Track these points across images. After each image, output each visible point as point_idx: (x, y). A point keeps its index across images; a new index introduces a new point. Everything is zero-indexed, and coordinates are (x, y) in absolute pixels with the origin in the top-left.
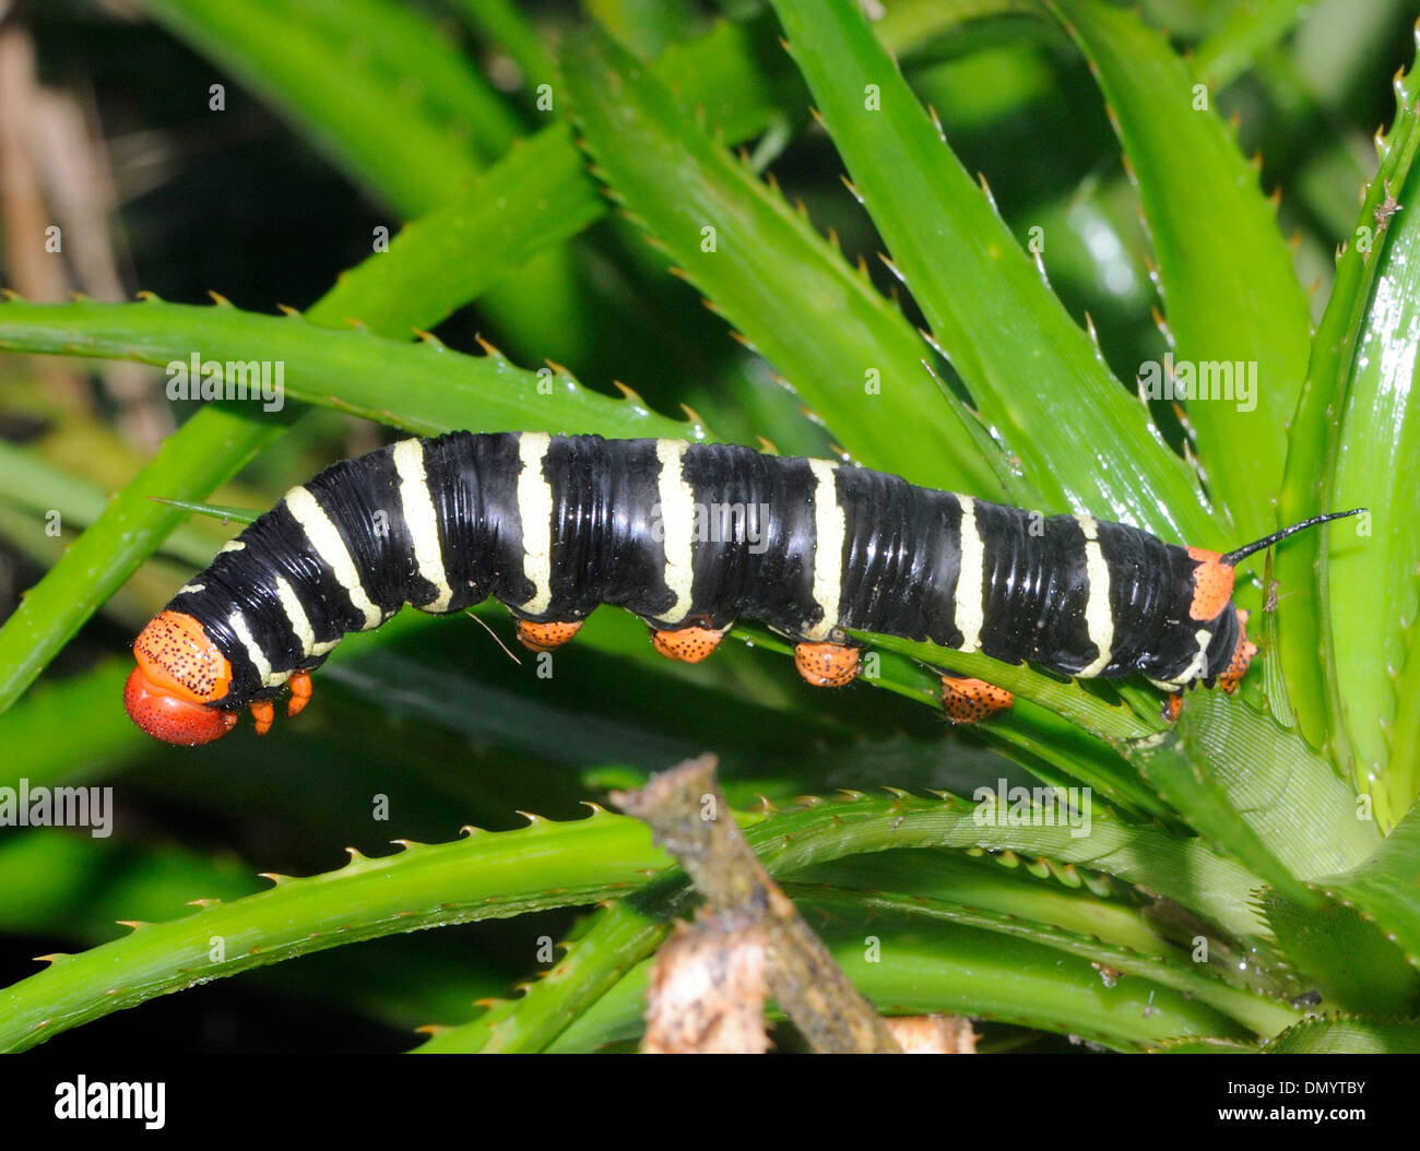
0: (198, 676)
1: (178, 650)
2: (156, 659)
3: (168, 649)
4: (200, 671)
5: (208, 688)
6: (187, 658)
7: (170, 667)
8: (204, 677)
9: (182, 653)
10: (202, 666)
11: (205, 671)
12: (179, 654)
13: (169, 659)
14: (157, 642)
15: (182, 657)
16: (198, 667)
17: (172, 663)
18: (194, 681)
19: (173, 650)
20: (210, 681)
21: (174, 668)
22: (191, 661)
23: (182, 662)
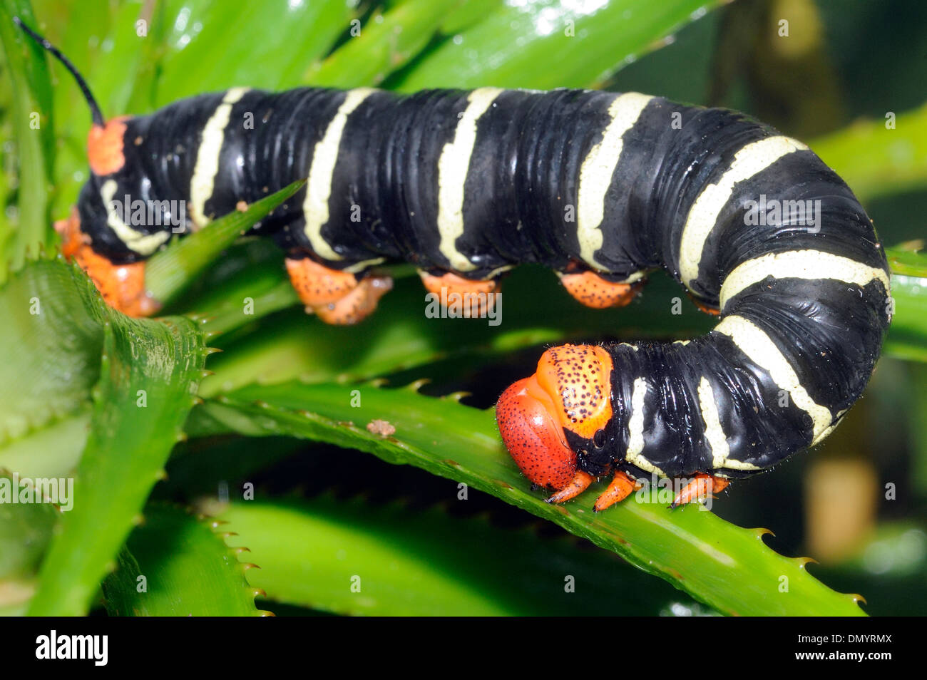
0: (579, 399)
1: (580, 368)
2: (556, 361)
3: (573, 362)
4: (583, 396)
5: (579, 416)
6: (581, 378)
7: (563, 374)
8: (583, 404)
9: (581, 372)
10: (588, 394)
11: (587, 400)
12: (577, 371)
13: (567, 369)
14: (568, 353)
15: (578, 375)
16: (584, 392)
17: (566, 374)
18: (573, 401)
19: (576, 365)
20: (585, 411)
21: (566, 377)
22: (583, 381)
23: (575, 378)
